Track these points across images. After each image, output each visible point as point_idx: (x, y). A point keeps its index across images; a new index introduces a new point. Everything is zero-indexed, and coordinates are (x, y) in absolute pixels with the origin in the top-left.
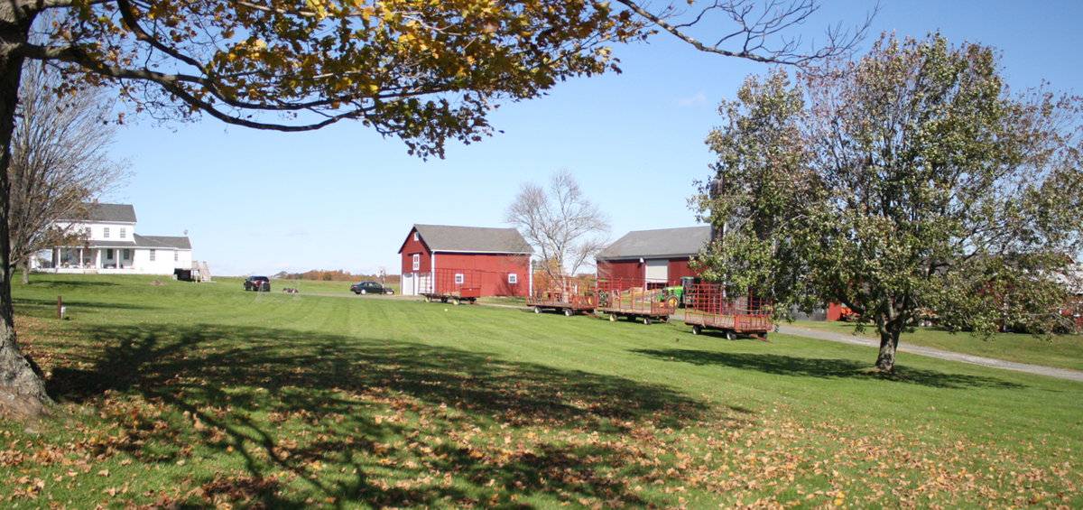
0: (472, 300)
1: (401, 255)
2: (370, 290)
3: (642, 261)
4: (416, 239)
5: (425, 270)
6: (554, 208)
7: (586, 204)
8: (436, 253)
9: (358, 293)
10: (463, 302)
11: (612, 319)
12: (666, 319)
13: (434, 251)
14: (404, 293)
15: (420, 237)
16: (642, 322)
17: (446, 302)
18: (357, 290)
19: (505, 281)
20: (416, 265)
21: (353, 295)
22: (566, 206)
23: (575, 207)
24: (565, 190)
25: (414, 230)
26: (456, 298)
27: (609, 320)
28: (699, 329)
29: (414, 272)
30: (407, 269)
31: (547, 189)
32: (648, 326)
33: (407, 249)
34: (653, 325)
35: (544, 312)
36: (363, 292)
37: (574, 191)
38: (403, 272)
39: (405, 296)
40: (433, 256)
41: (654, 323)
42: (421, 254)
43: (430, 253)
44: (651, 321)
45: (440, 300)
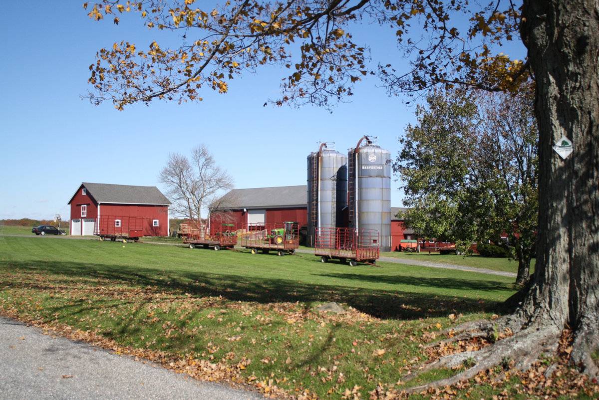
0: (136, 239)
1: (70, 205)
2: (48, 232)
3: (245, 210)
4: (84, 193)
5: (91, 216)
6: (195, 172)
7: (218, 170)
8: (101, 204)
9: (38, 234)
10: (130, 241)
11: (253, 252)
12: (293, 252)
13: (100, 202)
14: (73, 234)
15: (87, 192)
16: (277, 255)
17: (114, 241)
18: (37, 232)
19: (151, 225)
20: (84, 213)
21: (34, 235)
22: (203, 171)
23: (209, 172)
24: (202, 160)
25: (82, 187)
26: (125, 238)
27: (251, 253)
28: (326, 259)
29: (82, 218)
30: (75, 216)
31: (190, 160)
32: (282, 257)
33: (76, 202)
34: (285, 256)
35: (197, 248)
36: (43, 233)
37: (209, 161)
38: (72, 219)
39: (75, 236)
40: (99, 207)
41: (285, 255)
42: (88, 205)
43: (96, 204)
44: (284, 253)
45: (110, 239)
